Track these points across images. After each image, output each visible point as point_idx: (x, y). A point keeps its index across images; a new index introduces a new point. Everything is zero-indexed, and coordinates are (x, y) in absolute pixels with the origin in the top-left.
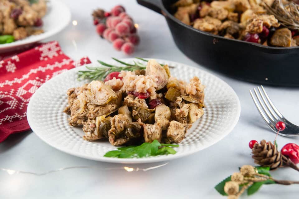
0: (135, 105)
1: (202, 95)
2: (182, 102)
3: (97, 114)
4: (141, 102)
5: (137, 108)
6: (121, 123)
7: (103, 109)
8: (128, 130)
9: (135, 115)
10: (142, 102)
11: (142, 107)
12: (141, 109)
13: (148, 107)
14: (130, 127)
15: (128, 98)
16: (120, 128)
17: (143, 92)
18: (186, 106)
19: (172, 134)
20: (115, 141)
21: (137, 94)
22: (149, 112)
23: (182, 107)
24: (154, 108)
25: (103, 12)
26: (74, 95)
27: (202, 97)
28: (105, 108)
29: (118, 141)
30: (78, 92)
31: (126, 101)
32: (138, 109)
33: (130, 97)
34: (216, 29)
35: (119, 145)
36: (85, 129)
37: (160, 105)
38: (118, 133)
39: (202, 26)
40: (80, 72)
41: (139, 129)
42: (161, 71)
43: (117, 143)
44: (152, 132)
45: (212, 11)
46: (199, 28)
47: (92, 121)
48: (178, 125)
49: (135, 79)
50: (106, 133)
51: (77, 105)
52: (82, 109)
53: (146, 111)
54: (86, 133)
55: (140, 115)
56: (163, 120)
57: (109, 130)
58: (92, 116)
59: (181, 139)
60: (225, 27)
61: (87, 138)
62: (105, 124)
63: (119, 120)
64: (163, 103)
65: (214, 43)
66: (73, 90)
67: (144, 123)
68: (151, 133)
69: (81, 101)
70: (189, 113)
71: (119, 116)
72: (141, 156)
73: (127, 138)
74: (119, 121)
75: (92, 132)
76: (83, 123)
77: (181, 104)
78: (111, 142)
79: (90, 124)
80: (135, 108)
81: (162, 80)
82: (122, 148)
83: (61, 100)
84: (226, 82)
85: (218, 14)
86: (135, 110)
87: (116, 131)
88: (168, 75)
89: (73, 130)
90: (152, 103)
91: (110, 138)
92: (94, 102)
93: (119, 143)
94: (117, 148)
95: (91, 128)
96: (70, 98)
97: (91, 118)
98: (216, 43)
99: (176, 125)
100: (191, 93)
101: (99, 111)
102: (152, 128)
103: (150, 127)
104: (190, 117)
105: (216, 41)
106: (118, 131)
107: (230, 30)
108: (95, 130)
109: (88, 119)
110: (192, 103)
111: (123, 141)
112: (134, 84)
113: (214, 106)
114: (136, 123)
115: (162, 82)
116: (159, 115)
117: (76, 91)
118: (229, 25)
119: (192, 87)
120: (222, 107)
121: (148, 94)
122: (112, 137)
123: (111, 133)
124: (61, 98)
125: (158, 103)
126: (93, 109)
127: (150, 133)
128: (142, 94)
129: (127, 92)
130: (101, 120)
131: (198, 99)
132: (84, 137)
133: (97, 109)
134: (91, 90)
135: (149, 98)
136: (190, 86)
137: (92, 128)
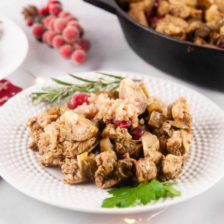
0: (118, 137)
1: (189, 118)
2: (170, 129)
3: (76, 151)
4: (123, 132)
5: (120, 140)
6: (110, 162)
7: (82, 145)
8: (118, 170)
9: (120, 148)
10: (125, 131)
11: (126, 138)
12: (125, 141)
13: (131, 137)
14: (121, 166)
15: (110, 130)
16: (110, 169)
17: (125, 120)
18: (177, 134)
19: (171, 171)
20: (103, 183)
21: (118, 123)
22: (134, 144)
23: (172, 135)
24: (140, 138)
25: (35, 8)
26: (37, 126)
27: (190, 120)
28: (85, 144)
29: (107, 183)
30: (42, 122)
31: (108, 133)
32: (123, 141)
33: (110, 127)
34: (184, 31)
35: (109, 188)
36: (65, 171)
37: (145, 133)
38: (106, 174)
39: (168, 29)
40: (33, 94)
41: (130, 166)
42: (139, 92)
43: (106, 185)
44: (148, 170)
45: (173, 9)
46: (164, 31)
47: (71, 160)
48: (177, 159)
49: (113, 105)
50: (91, 174)
51: (45, 140)
52: (54, 145)
53: (131, 143)
54: (66, 175)
55: (125, 148)
56: (156, 154)
57: (96, 171)
58: (71, 155)
59: (178, 174)
60: (193, 29)
61: (68, 181)
62: (89, 163)
63: (107, 159)
64: (148, 131)
65: (189, 51)
66: (34, 120)
67: (134, 159)
68: (147, 172)
69: (51, 136)
70: (182, 143)
71: (106, 154)
72: (144, 202)
73: (118, 178)
74: (107, 161)
75: (74, 174)
76: (60, 163)
77: (170, 132)
78: (98, 185)
79: (70, 164)
80: (118, 140)
81: (142, 102)
82: (112, 190)
83: (20, 132)
84: (201, 93)
85: (179, 11)
86: (118, 142)
87: (105, 172)
88: (147, 96)
89: (47, 172)
90: (135, 132)
91: (97, 179)
92: (71, 137)
93: (108, 186)
94: (108, 192)
95: (72, 169)
96: (33, 130)
97: (69, 157)
98: (191, 51)
99: (174, 160)
100: (178, 116)
101: (79, 149)
102: (147, 166)
103: (143, 164)
104: (184, 147)
105: (191, 49)
106: (107, 172)
107: (200, 32)
108: (77, 172)
109: (66, 158)
110: (182, 129)
111: (113, 182)
112: (113, 111)
113: (200, 128)
114: (125, 160)
115: (142, 105)
116: (149, 148)
117: (39, 122)
118: (198, 26)
119: (179, 110)
120: (210, 129)
121: (130, 122)
122: (100, 179)
123: (99, 175)
124: (19, 129)
125: (143, 132)
126: (71, 146)
127: (145, 172)
128: (124, 122)
129: (104, 120)
130: (84, 159)
131: (186, 123)
132: (65, 180)
133: (76, 145)
134: (66, 123)
135: (131, 126)
136: (178, 109)
137: (74, 169)
